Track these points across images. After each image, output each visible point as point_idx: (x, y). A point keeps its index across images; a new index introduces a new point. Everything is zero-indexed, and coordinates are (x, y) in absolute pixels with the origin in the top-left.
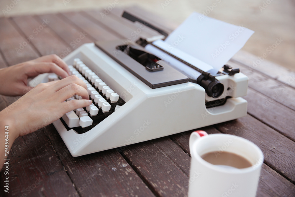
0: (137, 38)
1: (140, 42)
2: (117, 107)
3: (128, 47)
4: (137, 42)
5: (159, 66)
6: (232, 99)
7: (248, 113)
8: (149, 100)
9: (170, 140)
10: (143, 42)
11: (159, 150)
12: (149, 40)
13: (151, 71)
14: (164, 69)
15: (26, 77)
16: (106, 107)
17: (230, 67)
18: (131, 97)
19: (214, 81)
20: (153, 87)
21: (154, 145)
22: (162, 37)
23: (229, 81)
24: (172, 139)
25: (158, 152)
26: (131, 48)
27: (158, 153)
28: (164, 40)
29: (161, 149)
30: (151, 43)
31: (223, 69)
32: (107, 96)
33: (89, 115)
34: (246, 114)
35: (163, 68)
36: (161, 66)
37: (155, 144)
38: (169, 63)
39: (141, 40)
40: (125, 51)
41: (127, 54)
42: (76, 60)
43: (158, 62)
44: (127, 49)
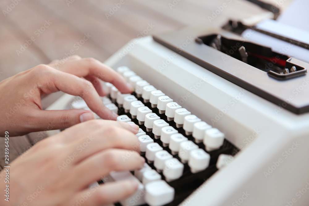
0: (223, 21)
1: (230, 28)
3: (219, 37)
4: (224, 28)
5: (294, 68)
10: (240, 28)
12: (247, 21)
13: (282, 79)
14: (308, 73)
20: (299, 111)
26: (223, 39)
28: (275, 19)
30: (254, 28)
33: (163, 178)
35: (306, 71)
36: (299, 68)
39: (231, 22)
40: (214, 45)
41: (218, 50)
42: (121, 69)
43: (289, 61)
44: (216, 41)
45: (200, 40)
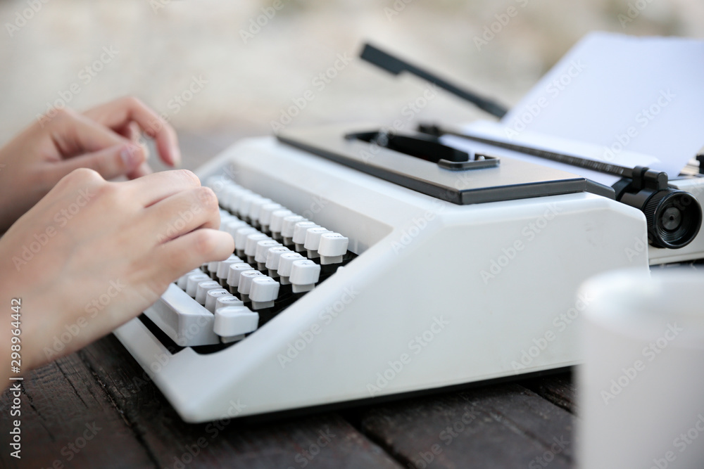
9: (530, 392)
11: (489, 416)
14: (499, 165)
19: (664, 190)
20: (462, 198)
21: (474, 404)
24: (536, 390)
25: (487, 420)
27: (488, 423)
29: (499, 414)
37: (476, 400)
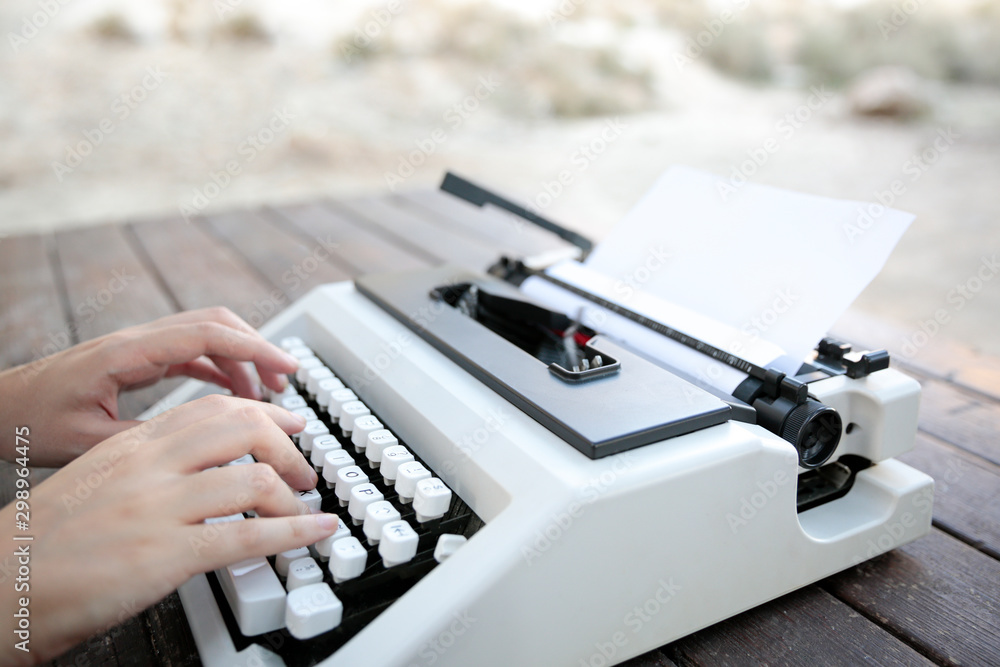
0: (492, 257)
1: (502, 271)
2: (448, 543)
3: (473, 290)
4: (491, 271)
5: (598, 359)
6: (872, 469)
7: (936, 524)
8: (588, 514)
10: (515, 271)
12: (532, 263)
13: (574, 380)
14: (621, 371)
15: (115, 388)
16: (398, 543)
17: (843, 347)
18: (503, 499)
19: (805, 403)
20: (595, 451)
22: (573, 251)
23: (854, 398)
26: (481, 294)
28: (582, 260)
30: (542, 274)
31: (816, 354)
32: (402, 491)
33: (327, 577)
34: (930, 528)
35: (618, 367)
36: (607, 360)
38: (623, 344)
39: (505, 262)
40: (463, 304)
41: (471, 316)
42: (286, 343)
43: (592, 344)
44: (467, 296)
45: (437, 294)
